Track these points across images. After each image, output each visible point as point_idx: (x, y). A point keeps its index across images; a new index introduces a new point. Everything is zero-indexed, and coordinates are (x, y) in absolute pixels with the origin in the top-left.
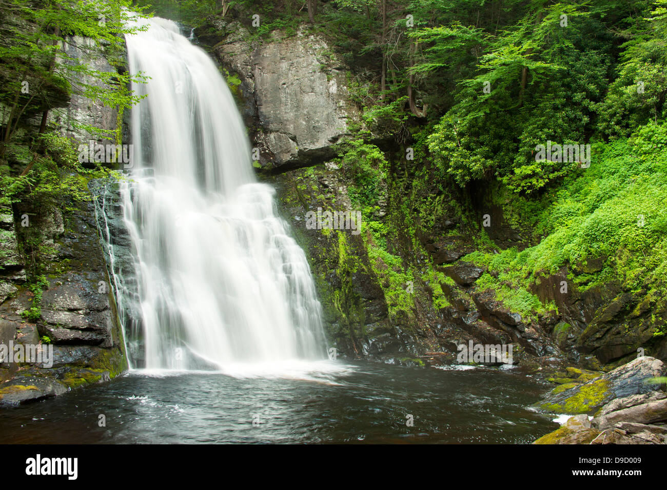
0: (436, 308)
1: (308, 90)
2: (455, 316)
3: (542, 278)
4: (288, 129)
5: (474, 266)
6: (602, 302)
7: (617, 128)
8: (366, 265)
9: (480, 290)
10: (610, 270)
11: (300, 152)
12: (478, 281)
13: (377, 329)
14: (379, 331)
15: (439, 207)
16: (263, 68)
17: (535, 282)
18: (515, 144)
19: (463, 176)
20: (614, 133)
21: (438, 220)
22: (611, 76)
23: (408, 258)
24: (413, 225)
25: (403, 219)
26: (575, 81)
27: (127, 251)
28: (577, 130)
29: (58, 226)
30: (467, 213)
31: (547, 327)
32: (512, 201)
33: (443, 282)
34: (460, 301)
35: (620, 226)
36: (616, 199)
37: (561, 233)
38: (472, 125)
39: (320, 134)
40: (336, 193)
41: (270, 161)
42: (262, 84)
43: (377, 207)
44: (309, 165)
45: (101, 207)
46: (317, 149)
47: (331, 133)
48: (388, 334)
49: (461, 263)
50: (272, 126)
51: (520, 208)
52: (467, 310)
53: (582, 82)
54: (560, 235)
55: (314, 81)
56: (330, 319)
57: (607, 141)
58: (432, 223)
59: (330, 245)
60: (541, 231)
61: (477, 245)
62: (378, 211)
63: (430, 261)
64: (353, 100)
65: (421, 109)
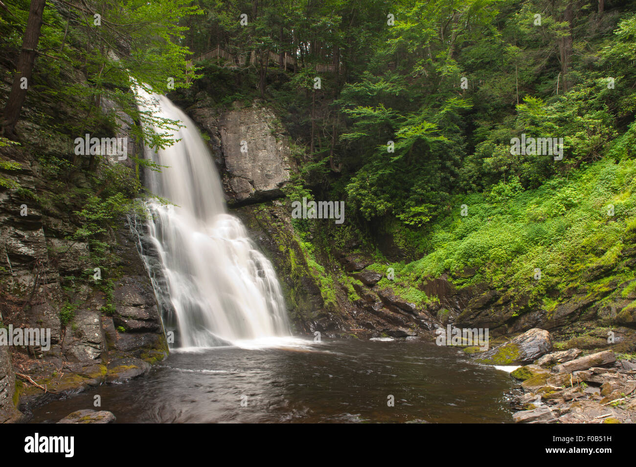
0: (350, 300)
1: (261, 148)
2: (365, 305)
3: (428, 281)
4: (248, 176)
5: (376, 273)
6: (473, 296)
7: (474, 185)
8: (308, 272)
9: (381, 289)
10: (481, 276)
11: (257, 192)
12: (379, 283)
13: (319, 315)
14: (321, 316)
15: (348, 234)
16: (228, 129)
17: (422, 284)
18: (406, 193)
19: (370, 214)
20: (471, 189)
21: (347, 242)
22: (471, 150)
23: (328, 268)
24: (329, 245)
25: (322, 242)
26: (446, 153)
27: (155, 260)
28: (445, 185)
29: (114, 240)
30: (366, 238)
31: (433, 312)
32: (401, 230)
33: (354, 284)
34: (369, 296)
35: (490, 248)
36: (479, 231)
37: (441, 252)
38: (379, 179)
39: (270, 181)
40: (284, 222)
41: (233, 198)
42: (227, 140)
43: (309, 233)
44: (261, 202)
45: (134, 226)
46: (268, 191)
47: (278, 180)
48: (326, 318)
49: (366, 271)
50: (235, 173)
51: (407, 235)
52: (374, 302)
53: (450, 154)
54: (441, 253)
55: (266, 142)
56: (291, 309)
57: (466, 194)
58: (343, 244)
59: (285, 258)
60: (422, 251)
61: (375, 259)
62: (310, 235)
63: (342, 269)
64: (294, 157)
65: (337, 166)
